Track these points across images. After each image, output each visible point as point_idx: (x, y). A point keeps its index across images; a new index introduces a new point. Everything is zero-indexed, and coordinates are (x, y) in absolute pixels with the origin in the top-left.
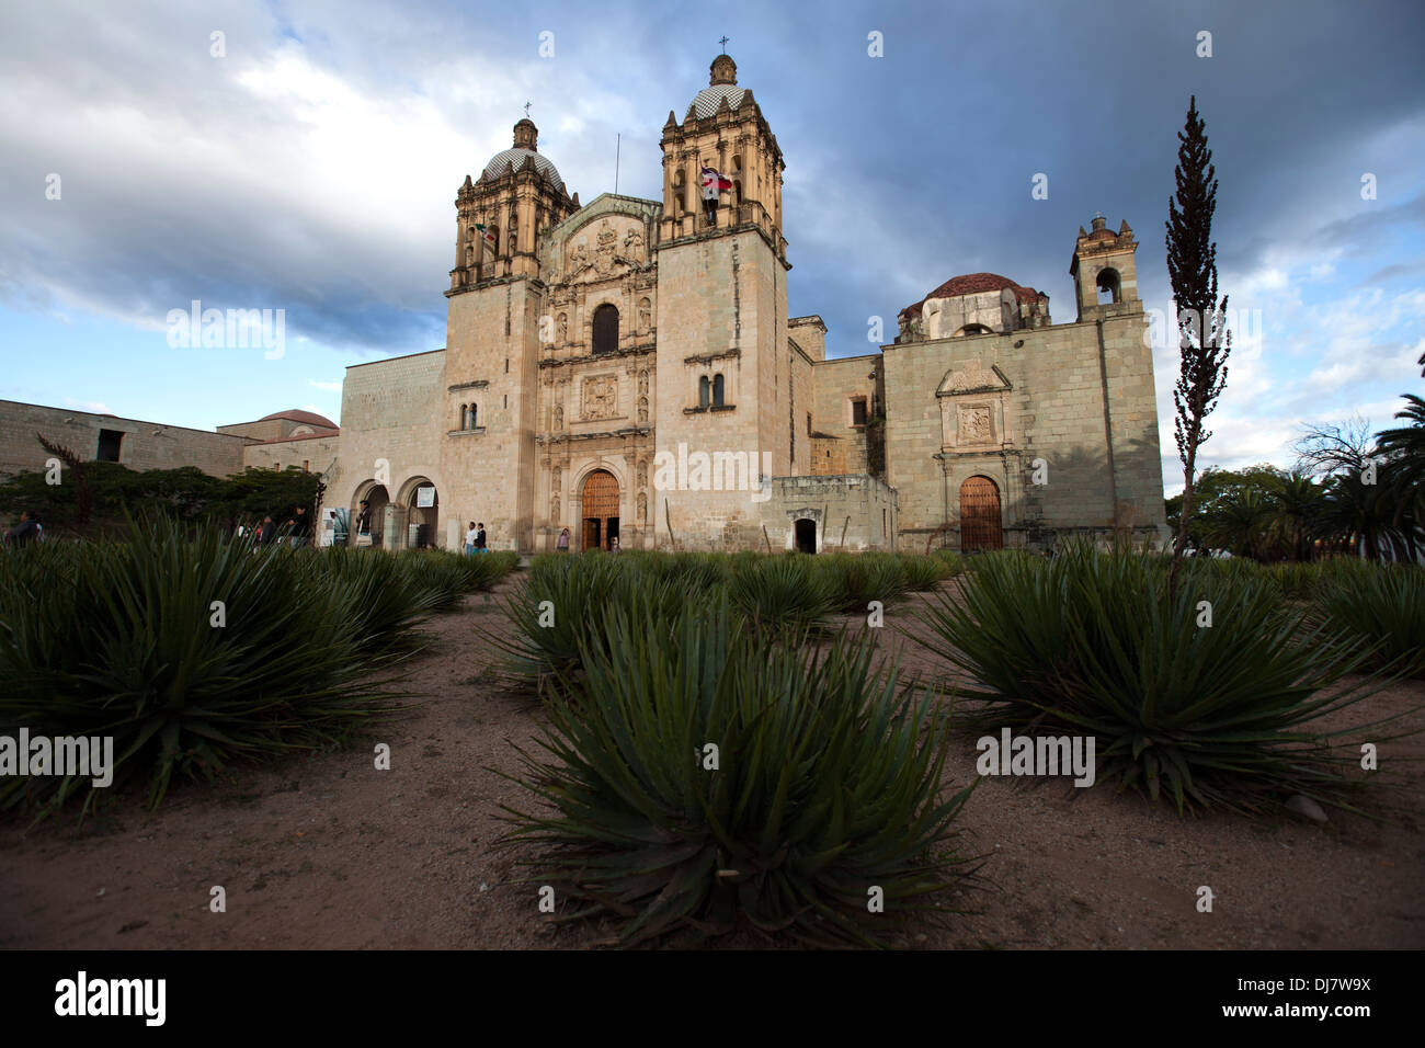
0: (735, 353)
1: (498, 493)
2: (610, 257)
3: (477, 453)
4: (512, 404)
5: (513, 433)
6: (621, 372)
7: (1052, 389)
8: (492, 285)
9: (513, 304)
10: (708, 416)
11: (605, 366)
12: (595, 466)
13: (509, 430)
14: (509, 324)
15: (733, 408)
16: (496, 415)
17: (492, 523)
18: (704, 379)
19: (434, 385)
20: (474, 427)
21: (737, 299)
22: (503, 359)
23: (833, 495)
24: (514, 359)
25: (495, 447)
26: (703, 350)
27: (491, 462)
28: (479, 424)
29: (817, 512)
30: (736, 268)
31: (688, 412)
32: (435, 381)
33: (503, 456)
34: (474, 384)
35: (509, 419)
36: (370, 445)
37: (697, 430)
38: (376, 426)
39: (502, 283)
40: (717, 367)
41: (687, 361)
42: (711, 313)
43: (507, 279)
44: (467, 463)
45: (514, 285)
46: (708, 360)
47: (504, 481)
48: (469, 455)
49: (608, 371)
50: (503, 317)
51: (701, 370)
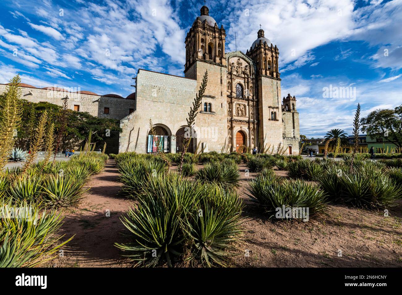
0: (277, 108)
1: (220, 135)
2: (241, 70)
3: (212, 121)
4: (224, 107)
5: (225, 116)
6: (246, 104)
7: (288, 123)
8: (215, 64)
9: (222, 74)
10: (273, 121)
11: (242, 102)
12: (240, 129)
13: (223, 115)
14: (221, 80)
15: (278, 120)
16: (219, 109)
17: (219, 145)
18: (272, 113)
19: (192, 92)
20: (210, 111)
21: (278, 96)
22: (220, 91)
23: (294, 142)
24: (224, 92)
25: (219, 120)
26: (272, 105)
27: (218, 124)
28: (213, 110)
29: (292, 145)
30: (277, 88)
31: (269, 120)
32: (193, 90)
33: (222, 123)
34: (210, 97)
35: (223, 112)
36: (159, 108)
37: (272, 124)
38: (162, 101)
39: (218, 65)
40: (275, 110)
41: (269, 107)
42: (273, 97)
43: (221, 65)
44: (209, 124)
45: (222, 68)
46: (273, 108)
47: (222, 131)
48: (209, 120)
49: (243, 103)
50: (219, 77)
51: (272, 110)
